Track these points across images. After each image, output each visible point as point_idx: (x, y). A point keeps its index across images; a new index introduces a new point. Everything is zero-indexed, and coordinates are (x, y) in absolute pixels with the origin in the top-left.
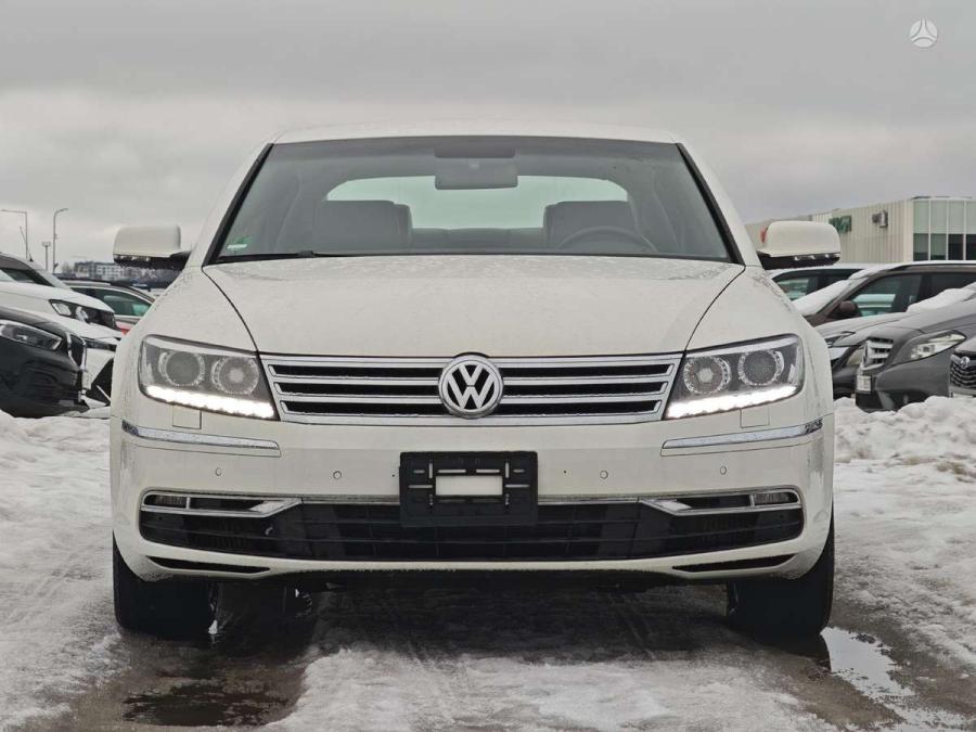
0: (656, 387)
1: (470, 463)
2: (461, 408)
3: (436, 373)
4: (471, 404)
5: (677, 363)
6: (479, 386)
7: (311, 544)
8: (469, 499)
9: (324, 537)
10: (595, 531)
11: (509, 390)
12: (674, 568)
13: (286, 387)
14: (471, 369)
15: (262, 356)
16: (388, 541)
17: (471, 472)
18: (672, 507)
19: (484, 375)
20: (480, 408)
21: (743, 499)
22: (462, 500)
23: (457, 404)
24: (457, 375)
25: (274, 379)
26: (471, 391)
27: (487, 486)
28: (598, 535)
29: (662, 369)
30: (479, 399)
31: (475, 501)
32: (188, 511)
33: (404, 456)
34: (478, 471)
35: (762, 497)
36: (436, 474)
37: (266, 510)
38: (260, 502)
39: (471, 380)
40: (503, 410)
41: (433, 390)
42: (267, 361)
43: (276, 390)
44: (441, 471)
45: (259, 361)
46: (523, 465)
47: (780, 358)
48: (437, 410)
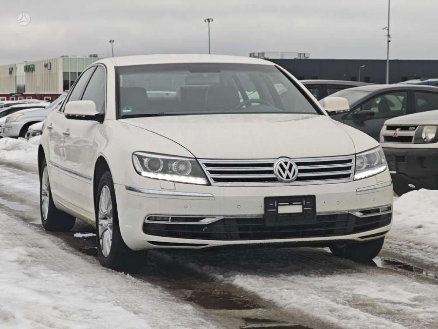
0: (349, 168)
1: (291, 200)
2: (284, 179)
3: (271, 165)
4: (288, 177)
5: (354, 158)
6: (290, 170)
7: (227, 234)
8: (290, 214)
9: (232, 231)
10: (333, 225)
11: (300, 171)
12: (359, 238)
14: (286, 163)
15: (198, 160)
16: (258, 232)
17: (291, 204)
18: (358, 214)
19: (291, 166)
20: (291, 178)
21: (377, 210)
22: (286, 215)
23: (282, 176)
24: (281, 165)
25: (207, 168)
26: (287, 172)
27: (297, 209)
28: (334, 226)
29: (350, 161)
30: (291, 175)
31: (292, 215)
32: (170, 222)
33: (266, 198)
34: (294, 203)
35: (382, 209)
36: (278, 205)
37: (207, 221)
38: (205, 218)
39: (287, 168)
40: (299, 179)
41: (271, 172)
42: (203, 161)
43: (208, 173)
44: (279, 204)
45: (197, 162)
46: (309, 201)
47: (379, 155)
48: (274, 180)
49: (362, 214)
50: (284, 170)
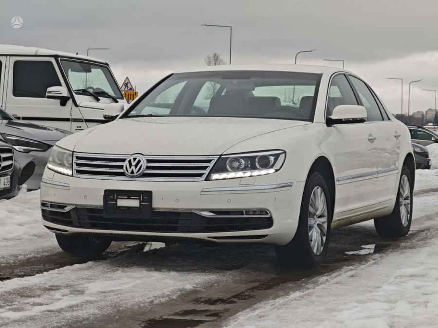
0: (205, 168)
1: (129, 194)
2: (129, 174)
3: (124, 160)
4: (132, 172)
5: (216, 159)
6: (136, 166)
7: (80, 223)
8: (129, 208)
9: (84, 220)
11: (148, 168)
12: (208, 237)
13: (78, 165)
14: (135, 159)
15: (74, 153)
17: (129, 198)
18: (207, 214)
19: (139, 161)
20: (135, 174)
21: (240, 212)
22: (126, 208)
23: (128, 172)
24: (130, 162)
25: (75, 161)
26: (133, 167)
27: (134, 203)
28: (177, 223)
29: (209, 161)
30: (135, 171)
31: (132, 209)
32: (50, 209)
33: (106, 191)
34: (132, 197)
35: (248, 212)
36: (117, 198)
37: (67, 209)
38: (66, 206)
39: (134, 163)
40: (145, 175)
41: (121, 167)
42: (75, 155)
43: (74, 165)
44: (119, 197)
45: (73, 154)
46: (147, 196)
47: (272, 159)
48: (123, 174)
49: (212, 214)
50: (131, 165)
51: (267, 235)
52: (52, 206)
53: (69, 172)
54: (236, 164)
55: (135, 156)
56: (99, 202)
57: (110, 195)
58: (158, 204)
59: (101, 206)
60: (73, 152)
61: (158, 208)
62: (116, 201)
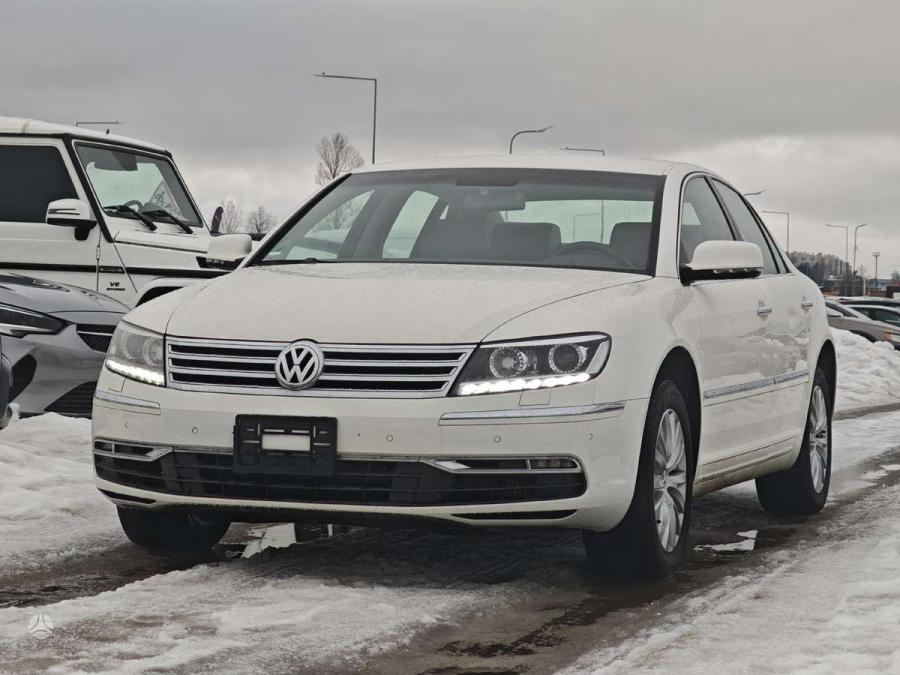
0: (447, 370)
1: (288, 424)
2: (288, 382)
3: (276, 354)
4: (295, 379)
5: (469, 352)
6: (302, 365)
7: (181, 484)
8: (288, 453)
9: (190, 478)
10: (388, 483)
12: (453, 515)
13: (176, 362)
14: (299, 352)
15: (167, 338)
17: (288, 432)
18: (451, 467)
19: (309, 356)
20: (301, 383)
21: (520, 462)
22: (282, 454)
23: (285, 377)
24: (289, 356)
25: (171, 354)
26: (296, 368)
27: (299, 443)
28: (389, 486)
29: (456, 356)
30: (301, 376)
31: (294, 455)
32: (114, 455)
33: (239, 418)
34: (294, 431)
35: (535, 462)
36: (263, 432)
37: (153, 456)
38: (151, 450)
39: (297, 360)
40: (319, 384)
41: (271, 367)
42: (170, 341)
43: (169, 363)
44: (267, 430)
45: (165, 340)
47: (583, 351)
48: (273, 383)
49: (463, 467)
50: (291, 364)
51: (573, 511)
52: (118, 449)
53: (158, 378)
54: (508, 363)
55: (299, 345)
56: (224, 440)
57: (247, 426)
58: (350, 444)
59: (228, 450)
60: (165, 335)
61: (351, 454)
62: (261, 440)
